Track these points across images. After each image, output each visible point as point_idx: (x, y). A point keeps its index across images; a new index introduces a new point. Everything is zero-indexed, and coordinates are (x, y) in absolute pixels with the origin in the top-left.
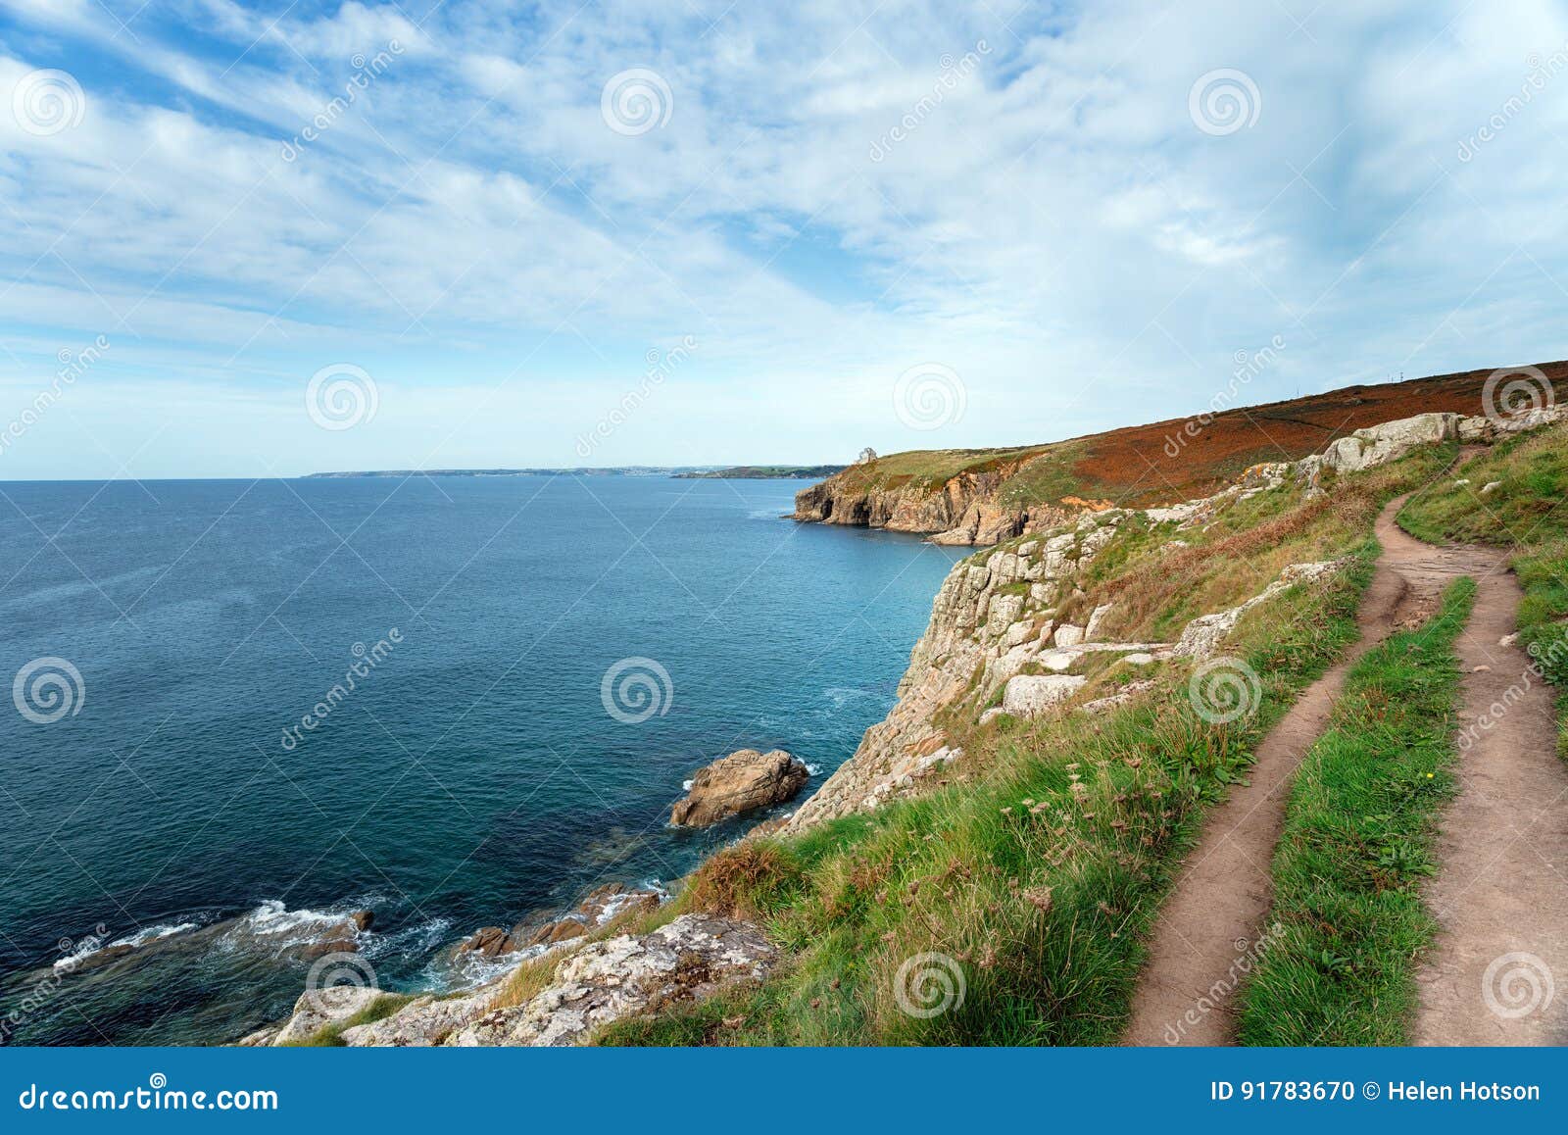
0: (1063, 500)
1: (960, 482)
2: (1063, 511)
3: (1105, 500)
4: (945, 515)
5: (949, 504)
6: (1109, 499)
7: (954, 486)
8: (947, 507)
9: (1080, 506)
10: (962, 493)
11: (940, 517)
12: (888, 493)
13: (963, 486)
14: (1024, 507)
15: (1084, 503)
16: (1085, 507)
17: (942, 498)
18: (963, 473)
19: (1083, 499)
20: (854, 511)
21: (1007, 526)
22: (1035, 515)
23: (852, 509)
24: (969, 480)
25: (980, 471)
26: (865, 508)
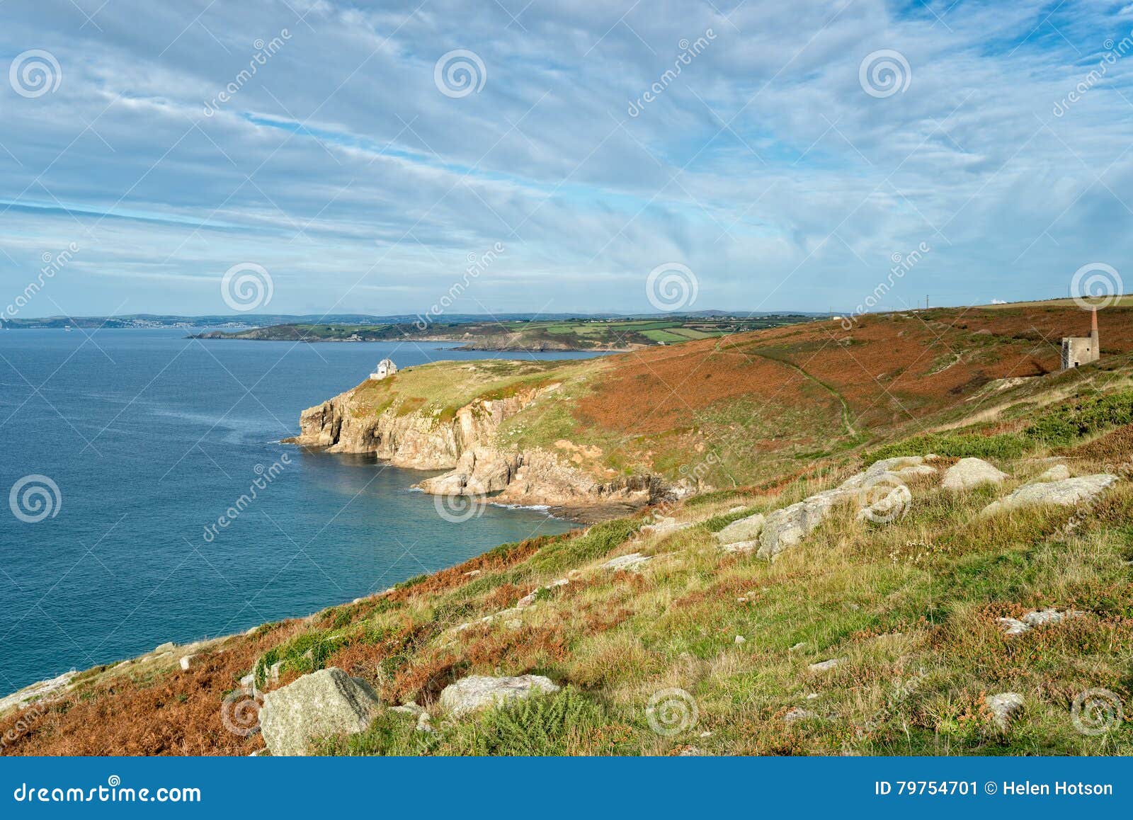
0: (557, 444)
1: (472, 411)
2: (556, 456)
3: (593, 446)
4: (454, 448)
5: (458, 437)
6: (597, 446)
7: (465, 417)
8: (456, 440)
9: (571, 451)
10: (474, 423)
11: (448, 451)
12: (398, 419)
13: (475, 415)
14: (520, 449)
15: (575, 448)
16: (575, 452)
17: (450, 431)
18: (477, 401)
19: (575, 443)
20: (363, 438)
21: (500, 471)
22: (529, 459)
23: (360, 437)
24: (483, 408)
25: (495, 398)
26: (376, 433)
